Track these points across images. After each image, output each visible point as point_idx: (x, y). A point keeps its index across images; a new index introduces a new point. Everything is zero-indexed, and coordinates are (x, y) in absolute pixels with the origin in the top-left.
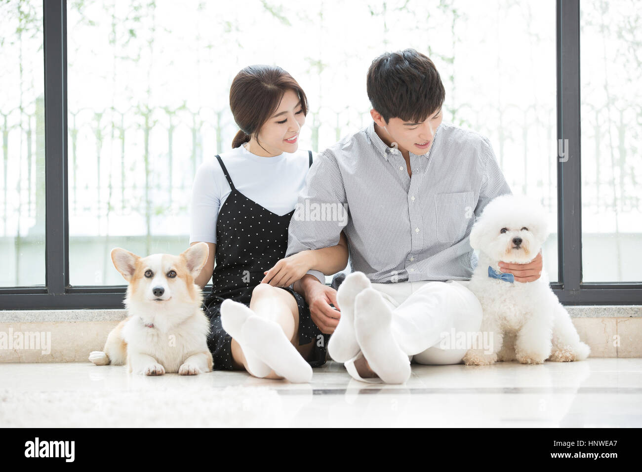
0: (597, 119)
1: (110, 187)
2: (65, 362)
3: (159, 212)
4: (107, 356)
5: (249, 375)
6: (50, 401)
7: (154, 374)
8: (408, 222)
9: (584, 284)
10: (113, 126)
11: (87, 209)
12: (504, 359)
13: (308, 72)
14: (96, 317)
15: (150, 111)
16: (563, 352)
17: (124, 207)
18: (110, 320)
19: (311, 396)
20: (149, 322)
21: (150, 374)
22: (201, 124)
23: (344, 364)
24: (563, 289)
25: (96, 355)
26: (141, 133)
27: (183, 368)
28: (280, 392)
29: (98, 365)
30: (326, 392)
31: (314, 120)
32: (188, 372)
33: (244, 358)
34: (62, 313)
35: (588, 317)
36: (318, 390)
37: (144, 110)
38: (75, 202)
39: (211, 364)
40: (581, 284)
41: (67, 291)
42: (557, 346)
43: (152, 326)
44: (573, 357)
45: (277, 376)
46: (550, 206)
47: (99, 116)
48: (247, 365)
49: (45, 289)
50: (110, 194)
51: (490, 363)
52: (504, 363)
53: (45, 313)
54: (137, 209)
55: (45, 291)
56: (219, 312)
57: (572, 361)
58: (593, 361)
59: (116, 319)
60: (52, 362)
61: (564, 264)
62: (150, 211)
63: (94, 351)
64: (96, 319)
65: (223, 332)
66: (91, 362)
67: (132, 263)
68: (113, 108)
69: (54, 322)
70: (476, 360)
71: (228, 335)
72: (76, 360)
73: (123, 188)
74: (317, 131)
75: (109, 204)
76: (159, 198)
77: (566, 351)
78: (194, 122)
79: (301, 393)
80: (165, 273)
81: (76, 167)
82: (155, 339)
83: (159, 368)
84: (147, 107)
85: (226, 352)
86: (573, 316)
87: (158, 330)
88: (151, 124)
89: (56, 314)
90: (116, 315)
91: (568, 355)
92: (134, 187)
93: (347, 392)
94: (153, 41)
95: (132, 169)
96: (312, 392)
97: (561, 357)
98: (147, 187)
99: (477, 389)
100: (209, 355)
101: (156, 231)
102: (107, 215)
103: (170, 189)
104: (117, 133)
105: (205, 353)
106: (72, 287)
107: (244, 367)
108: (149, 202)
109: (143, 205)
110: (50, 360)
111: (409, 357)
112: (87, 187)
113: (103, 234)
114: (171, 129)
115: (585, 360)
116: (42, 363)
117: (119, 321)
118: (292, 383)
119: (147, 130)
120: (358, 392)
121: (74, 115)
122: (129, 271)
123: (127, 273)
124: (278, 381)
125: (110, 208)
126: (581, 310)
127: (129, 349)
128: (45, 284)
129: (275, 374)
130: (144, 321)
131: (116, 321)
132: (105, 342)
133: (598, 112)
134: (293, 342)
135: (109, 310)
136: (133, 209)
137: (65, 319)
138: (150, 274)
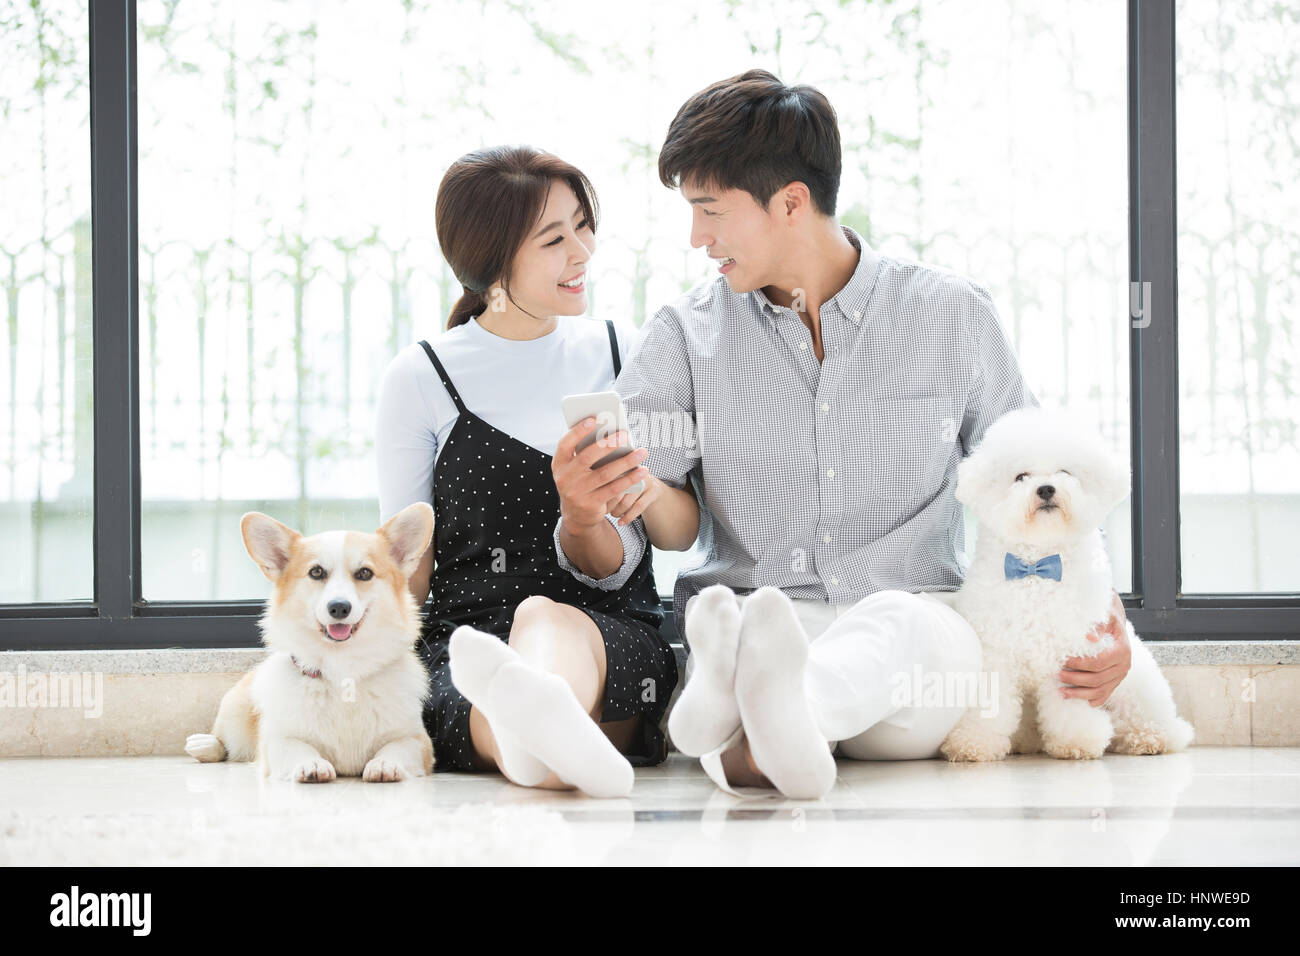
0: (1210, 263)
1: (225, 400)
2: (134, 756)
3: (324, 451)
4: (220, 741)
5: (507, 781)
6: (102, 835)
7: (313, 779)
8: (813, 456)
9: (1185, 598)
10: (232, 278)
11: (178, 445)
12: (1022, 750)
13: (625, 168)
14: (195, 665)
15: (306, 247)
16: (1142, 734)
17: (253, 442)
18: (226, 671)
19: (632, 824)
20: (311, 666)
21: (305, 779)
22: (410, 272)
23: (699, 759)
24: (1141, 607)
25: (198, 742)
26: (289, 291)
27: (372, 768)
28: (568, 816)
29: (203, 761)
30: (660, 816)
31: (638, 264)
32: (382, 775)
33: (496, 747)
34: (127, 655)
35: (1193, 664)
36: (646, 813)
37: (292, 242)
38: (153, 431)
39: (430, 760)
40: (1179, 597)
41: (138, 612)
42: (1129, 720)
43: (317, 675)
44: (1162, 744)
45: (563, 784)
46: (1115, 439)
47: (202, 257)
48: (501, 759)
49: (92, 607)
50: (226, 415)
51: (997, 756)
52: (1022, 757)
53: (93, 656)
54: (279, 445)
55: (92, 612)
56: (446, 652)
57: (1159, 753)
58: (1201, 753)
59: (237, 668)
60: (107, 756)
61: (1143, 558)
62: (306, 451)
63: (196, 733)
64: (196, 667)
65: (455, 693)
66: (189, 755)
67: (283, 545)
68: (230, 241)
69: (112, 673)
70: (970, 750)
71: (464, 699)
72: (155, 752)
73: (252, 404)
74: (643, 288)
75: (222, 434)
76: (323, 423)
77: (1148, 732)
78: (395, 268)
79: (612, 817)
80: (350, 572)
81: (154, 363)
82: (322, 701)
83: (325, 768)
84: (300, 239)
85: (460, 735)
86: (1164, 662)
87: (329, 682)
88: (307, 273)
89: (116, 658)
90: (236, 661)
91: (1151, 739)
92: (274, 401)
93: (704, 816)
94: (311, 106)
95: (269, 365)
96: (633, 817)
97: (1138, 745)
98: (300, 401)
99: (968, 810)
100: (426, 742)
101: (317, 490)
102: (219, 457)
103: (346, 405)
104: (240, 291)
105: (418, 737)
106: (147, 603)
107: (495, 764)
108: (303, 431)
109: (292, 436)
110: (103, 751)
111: (830, 743)
112: (178, 401)
113: (211, 496)
114: (348, 285)
115: (1183, 752)
116: (86, 756)
117: (241, 673)
118: (592, 797)
119: (300, 285)
120: (725, 816)
121: (153, 255)
122: (274, 561)
123: (272, 565)
124: (565, 793)
125: (225, 443)
126: (1179, 651)
127: (265, 727)
128: (92, 597)
129: (558, 780)
130: (301, 664)
131: (236, 672)
132: (216, 715)
133: (1213, 249)
134: (594, 715)
135: (222, 650)
136: (271, 445)
137: (133, 668)
138: (319, 574)
